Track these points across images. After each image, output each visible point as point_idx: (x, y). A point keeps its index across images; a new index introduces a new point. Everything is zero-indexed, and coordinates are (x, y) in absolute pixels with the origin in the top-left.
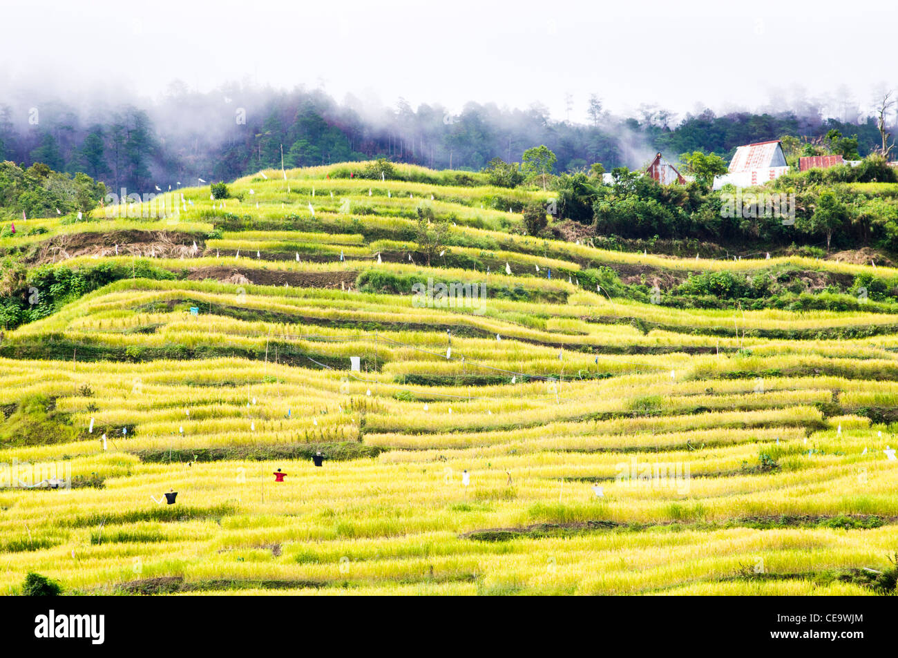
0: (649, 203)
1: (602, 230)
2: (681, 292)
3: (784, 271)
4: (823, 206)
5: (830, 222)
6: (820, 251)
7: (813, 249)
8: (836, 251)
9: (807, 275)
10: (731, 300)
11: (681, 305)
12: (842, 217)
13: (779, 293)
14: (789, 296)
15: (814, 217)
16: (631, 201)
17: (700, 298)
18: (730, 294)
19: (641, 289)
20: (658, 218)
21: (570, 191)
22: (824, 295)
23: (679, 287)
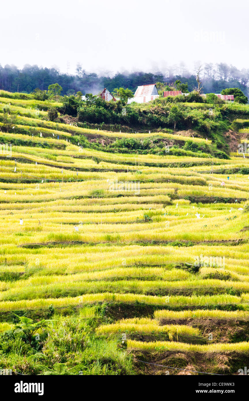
0: (101, 109)
1: (80, 120)
2: (113, 146)
3: (156, 139)
4: (173, 112)
5: (175, 118)
6: (171, 131)
7: (168, 130)
8: (178, 131)
9: (165, 140)
10: (134, 150)
11: (112, 152)
12: (180, 117)
13: (154, 148)
14: (158, 149)
15: (169, 116)
16: (93, 108)
17: (121, 149)
18: (134, 148)
19: (96, 145)
20: (104, 115)
21: (68, 103)
22: (172, 149)
23: (112, 144)
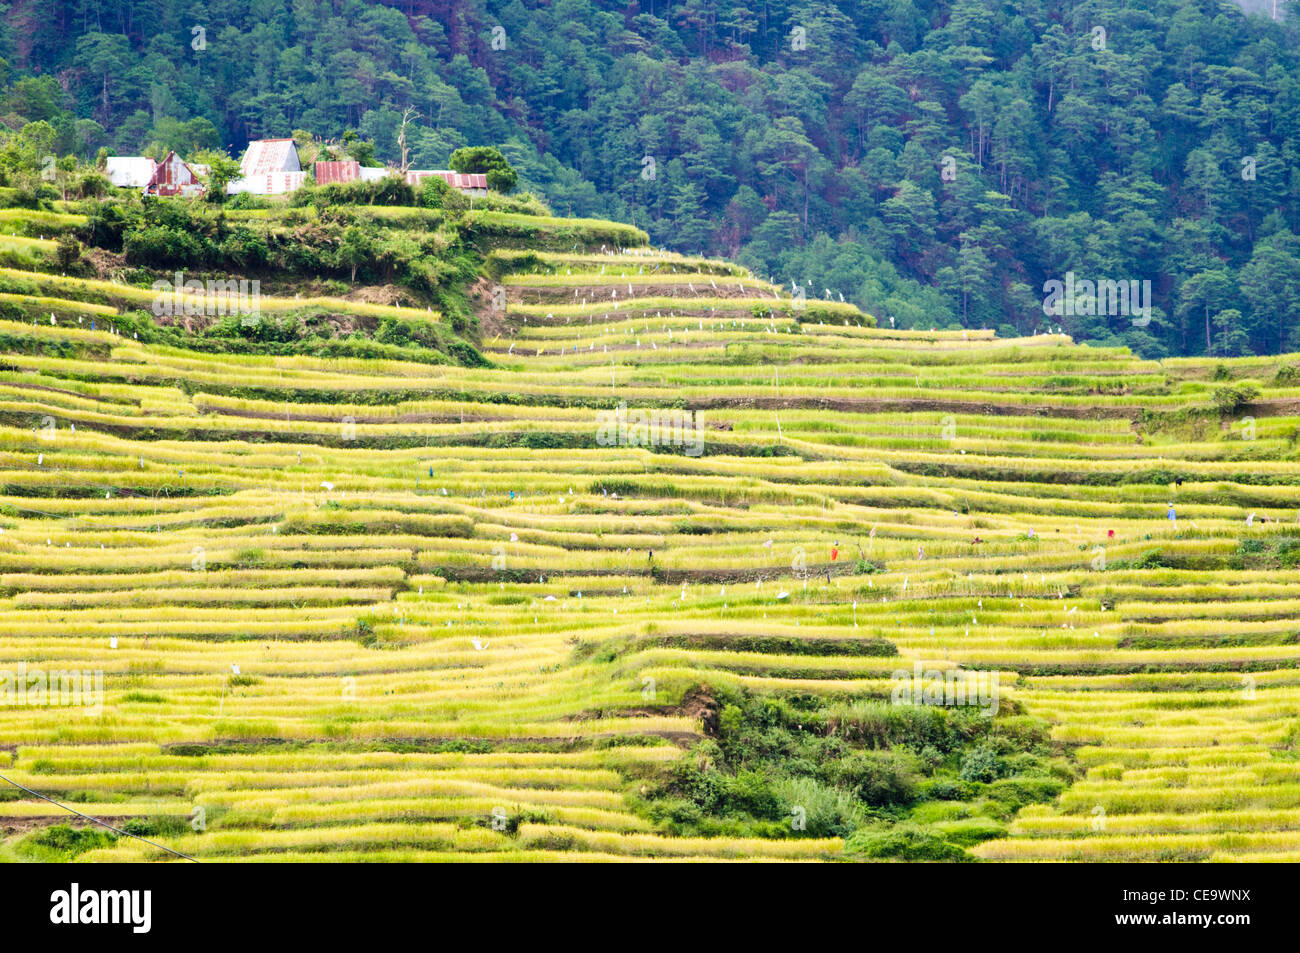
0: (179, 234)
1: (131, 260)
2: (212, 335)
3: (312, 314)
4: (349, 241)
5: (355, 256)
6: (346, 287)
7: (338, 284)
8: (360, 287)
9: (334, 319)
10: (261, 344)
11: (210, 349)
12: (367, 253)
13: (308, 337)
14: (317, 342)
15: (340, 251)
16: (161, 232)
17: (231, 341)
18: (260, 337)
19: (174, 332)
20: (187, 249)
21: (99, 218)
22: (351, 341)
23: (211, 329)
